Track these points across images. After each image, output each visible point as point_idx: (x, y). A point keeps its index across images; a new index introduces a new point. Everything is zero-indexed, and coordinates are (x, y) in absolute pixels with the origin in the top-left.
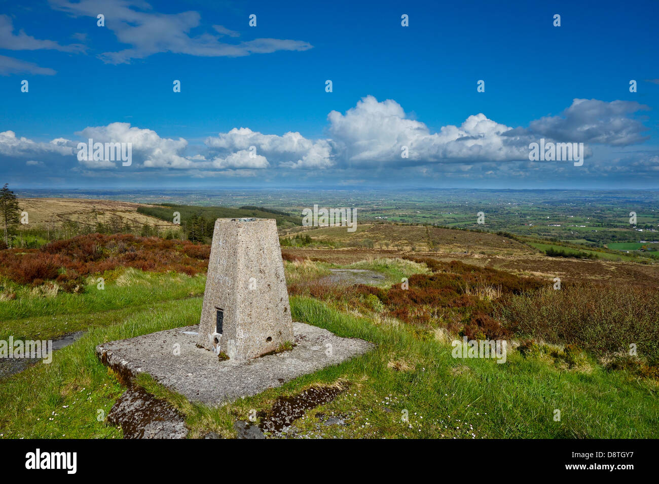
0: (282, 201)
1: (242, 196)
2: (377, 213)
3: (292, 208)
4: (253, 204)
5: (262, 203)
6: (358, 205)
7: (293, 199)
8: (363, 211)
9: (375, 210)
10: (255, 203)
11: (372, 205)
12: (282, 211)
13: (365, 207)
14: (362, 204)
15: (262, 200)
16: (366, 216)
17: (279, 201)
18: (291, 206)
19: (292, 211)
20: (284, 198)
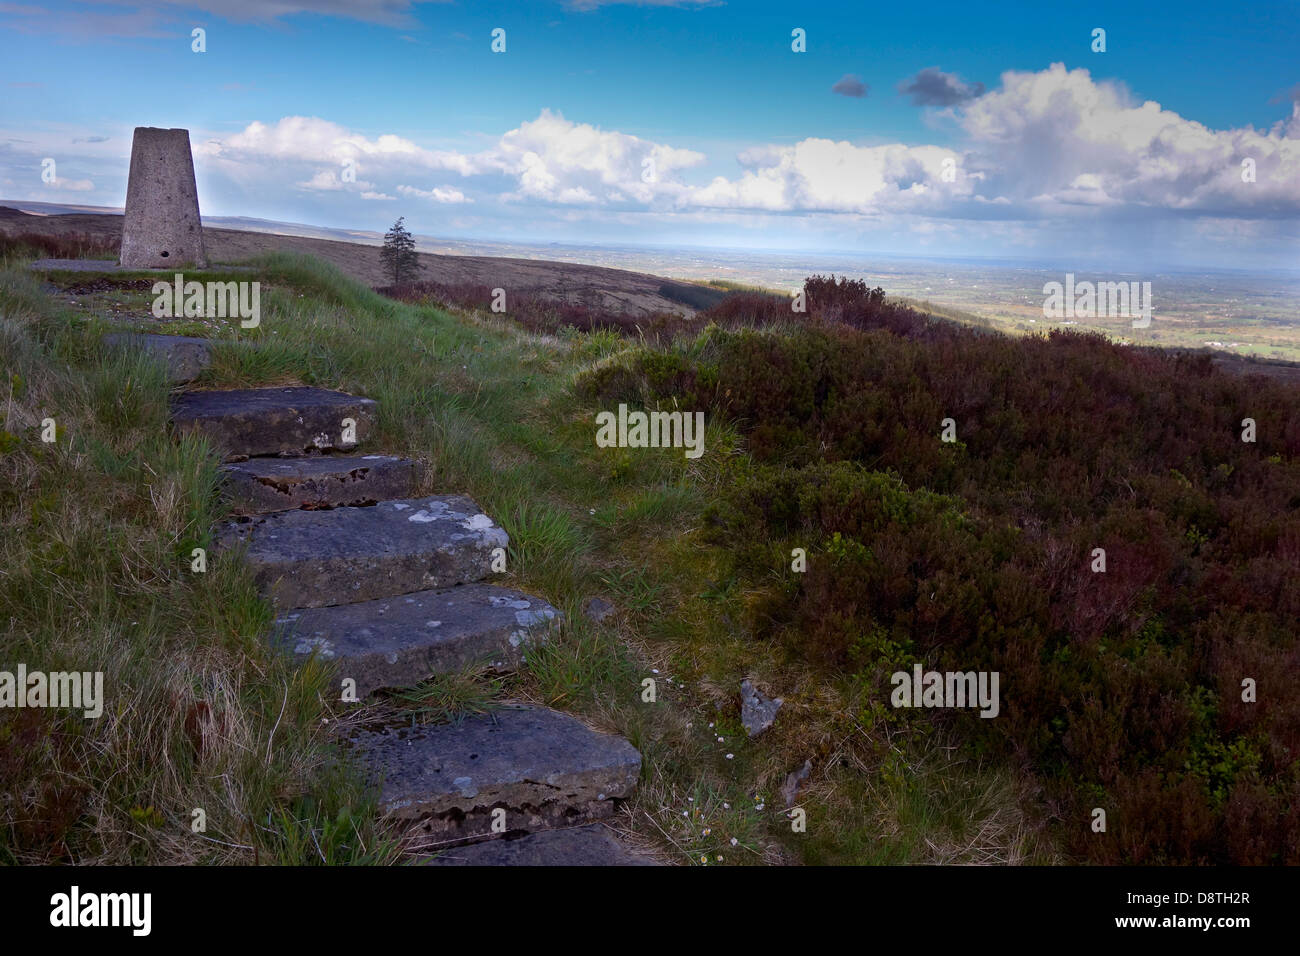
0: (977, 290)
1: (887, 273)
2: (1212, 332)
3: (999, 308)
4: (911, 294)
5: (930, 293)
6: (1166, 310)
7: (1005, 288)
8: (1176, 325)
9: (1207, 326)
10: (914, 291)
11: (1199, 314)
12: (972, 314)
13: (1184, 317)
14: (1175, 309)
15: (931, 287)
16: (1180, 338)
17: (972, 290)
18: (997, 303)
19: (997, 315)
20: (984, 283)
